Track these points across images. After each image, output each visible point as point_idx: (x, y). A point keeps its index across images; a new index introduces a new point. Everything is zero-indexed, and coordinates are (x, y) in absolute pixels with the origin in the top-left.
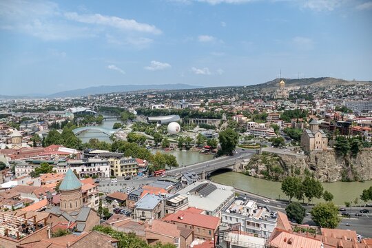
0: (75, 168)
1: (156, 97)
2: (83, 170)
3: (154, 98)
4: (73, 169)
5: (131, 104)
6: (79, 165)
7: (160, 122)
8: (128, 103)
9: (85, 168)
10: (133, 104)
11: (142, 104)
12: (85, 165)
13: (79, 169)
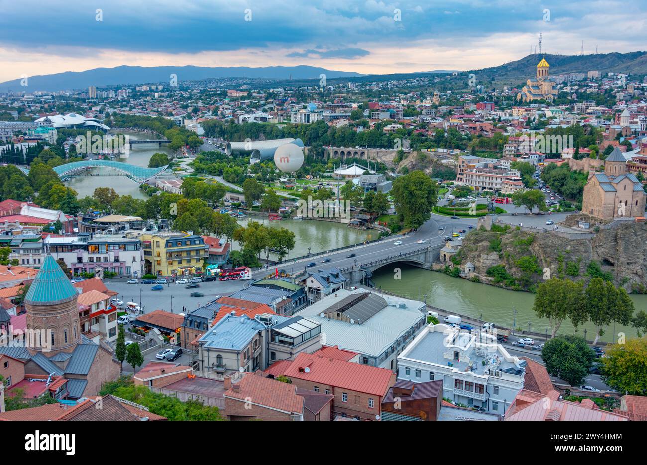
0: (61, 255)
1: (250, 96)
2: (80, 260)
3: (243, 98)
4: (56, 256)
5: (190, 110)
6: (71, 248)
7: (257, 153)
8: (185, 107)
9: (85, 256)
10: (196, 111)
11: (215, 112)
12: (86, 248)
13: (70, 258)
